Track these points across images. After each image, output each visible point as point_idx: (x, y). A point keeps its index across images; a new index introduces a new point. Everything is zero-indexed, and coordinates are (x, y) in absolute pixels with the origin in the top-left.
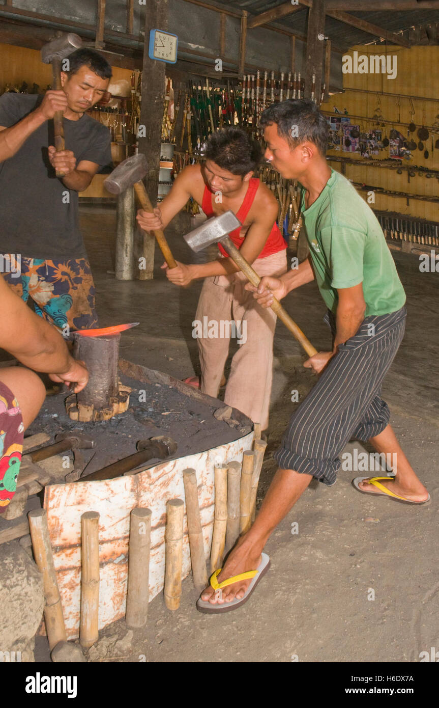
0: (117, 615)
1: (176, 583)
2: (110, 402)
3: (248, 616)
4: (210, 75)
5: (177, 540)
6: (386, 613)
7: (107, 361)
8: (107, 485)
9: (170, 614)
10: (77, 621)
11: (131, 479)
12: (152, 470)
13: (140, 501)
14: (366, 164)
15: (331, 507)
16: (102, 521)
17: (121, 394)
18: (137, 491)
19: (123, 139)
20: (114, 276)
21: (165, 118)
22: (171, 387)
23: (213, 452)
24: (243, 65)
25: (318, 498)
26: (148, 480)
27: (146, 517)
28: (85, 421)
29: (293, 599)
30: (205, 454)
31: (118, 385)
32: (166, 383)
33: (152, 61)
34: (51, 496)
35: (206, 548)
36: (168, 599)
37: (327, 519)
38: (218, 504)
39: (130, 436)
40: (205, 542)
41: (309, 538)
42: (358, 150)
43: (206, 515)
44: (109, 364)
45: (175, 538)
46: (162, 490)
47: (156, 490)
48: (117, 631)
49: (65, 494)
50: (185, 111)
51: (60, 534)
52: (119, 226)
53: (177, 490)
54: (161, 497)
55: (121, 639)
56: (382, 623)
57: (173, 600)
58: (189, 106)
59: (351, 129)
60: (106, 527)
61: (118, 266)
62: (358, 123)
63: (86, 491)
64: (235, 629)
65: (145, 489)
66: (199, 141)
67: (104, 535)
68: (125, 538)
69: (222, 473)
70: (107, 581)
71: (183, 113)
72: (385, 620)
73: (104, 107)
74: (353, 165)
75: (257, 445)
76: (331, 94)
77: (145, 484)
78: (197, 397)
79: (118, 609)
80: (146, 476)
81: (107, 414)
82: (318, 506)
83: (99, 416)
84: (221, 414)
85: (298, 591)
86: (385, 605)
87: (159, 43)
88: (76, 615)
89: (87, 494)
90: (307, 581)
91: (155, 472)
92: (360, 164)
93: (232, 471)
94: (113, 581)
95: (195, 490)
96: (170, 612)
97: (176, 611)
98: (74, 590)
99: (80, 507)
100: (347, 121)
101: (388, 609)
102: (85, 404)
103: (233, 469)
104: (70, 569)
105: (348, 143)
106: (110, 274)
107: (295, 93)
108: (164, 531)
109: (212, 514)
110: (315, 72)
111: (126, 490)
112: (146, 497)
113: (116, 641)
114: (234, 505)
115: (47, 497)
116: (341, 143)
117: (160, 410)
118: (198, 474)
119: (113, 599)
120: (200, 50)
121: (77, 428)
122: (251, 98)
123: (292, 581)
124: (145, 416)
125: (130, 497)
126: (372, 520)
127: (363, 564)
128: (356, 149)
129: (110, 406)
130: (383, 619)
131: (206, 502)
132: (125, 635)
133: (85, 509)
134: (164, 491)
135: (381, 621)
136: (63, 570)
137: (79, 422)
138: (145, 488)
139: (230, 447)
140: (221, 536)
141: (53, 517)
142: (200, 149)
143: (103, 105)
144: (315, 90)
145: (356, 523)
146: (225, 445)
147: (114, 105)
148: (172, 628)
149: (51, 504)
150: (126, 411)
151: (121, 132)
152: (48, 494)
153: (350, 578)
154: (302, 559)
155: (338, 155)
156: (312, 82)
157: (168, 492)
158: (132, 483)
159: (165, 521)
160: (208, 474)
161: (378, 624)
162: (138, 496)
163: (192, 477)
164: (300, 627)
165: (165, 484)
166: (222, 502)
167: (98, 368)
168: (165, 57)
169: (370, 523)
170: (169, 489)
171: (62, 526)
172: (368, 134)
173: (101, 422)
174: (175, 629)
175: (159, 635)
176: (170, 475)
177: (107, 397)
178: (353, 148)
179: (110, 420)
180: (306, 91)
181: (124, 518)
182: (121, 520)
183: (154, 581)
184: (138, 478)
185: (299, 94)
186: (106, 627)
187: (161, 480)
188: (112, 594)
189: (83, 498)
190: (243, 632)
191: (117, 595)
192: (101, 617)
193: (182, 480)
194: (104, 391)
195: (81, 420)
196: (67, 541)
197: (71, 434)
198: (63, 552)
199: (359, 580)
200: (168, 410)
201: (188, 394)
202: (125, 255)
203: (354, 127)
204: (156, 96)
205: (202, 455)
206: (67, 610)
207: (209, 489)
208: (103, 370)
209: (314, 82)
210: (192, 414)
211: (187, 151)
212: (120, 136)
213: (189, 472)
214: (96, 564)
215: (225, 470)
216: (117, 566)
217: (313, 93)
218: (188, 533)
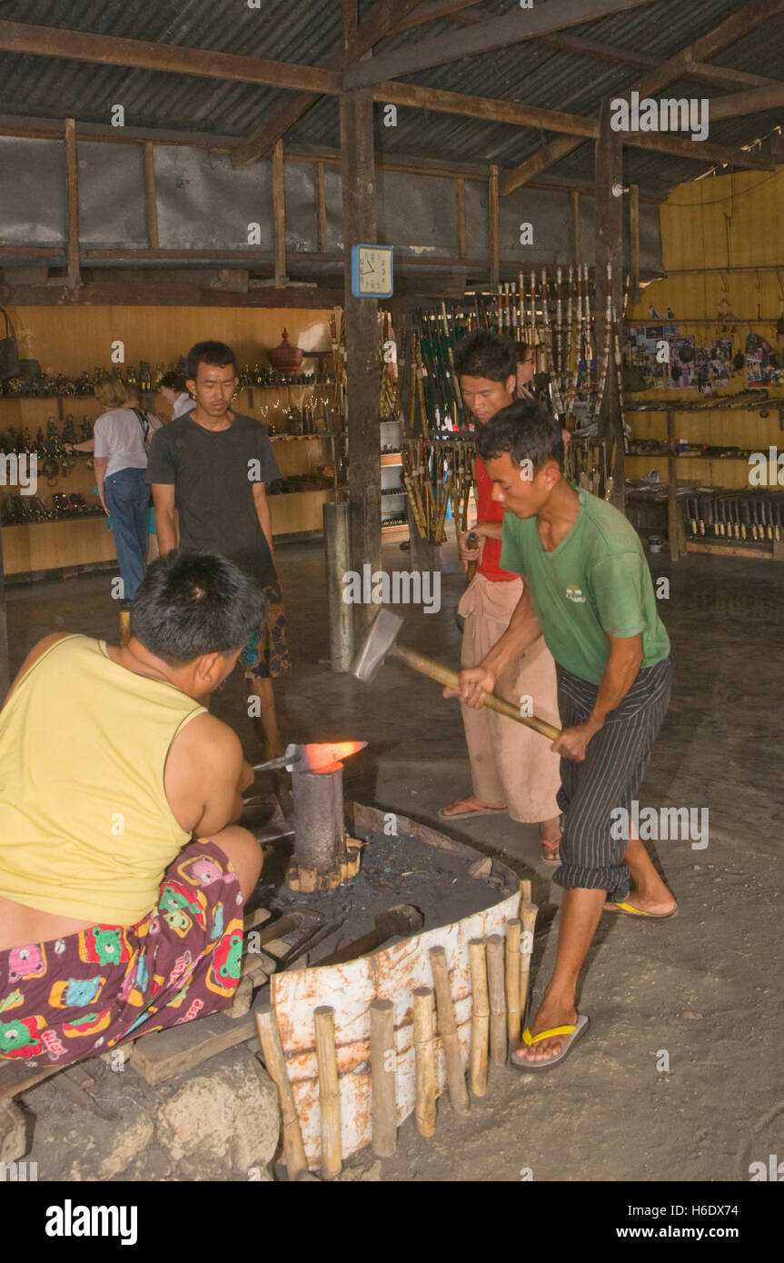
0: (361, 1143)
1: (428, 1101)
2: (337, 864)
3: (519, 1145)
4: (448, 293)
5: (427, 1041)
6: (704, 1143)
7: (328, 807)
8: (340, 971)
9: (425, 1141)
10: (317, 1147)
11: (367, 962)
12: (391, 950)
13: (379, 991)
14: (706, 408)
15: (633, 998)
16: (339, 1019)
17: (349, 851)
18: (375, 977)
19: (326, 426)
20: (329, 668)
21: (385, 383)
22: (412, 836)
23: (466, 922)
24: (496, 265)
25: (616, 986)
26: (386, 963)
27: (387, 1011)
28: (308, 891)
29: (577, 1124)
30: (456, 926)
31: (345, 838)
32: (406, 830)
33: (358, 300)
34: (277, 987)
35: (465, 1056)
36: (420, 1122)
37: (625, 1015)
38: (476, 994)
39: (363, 908)
40: (463, 1047)
41: (601, 1042)
42: (693, 383)
43: (462, 1010)
44: (332, 811)
45: (423, 1040)
46: (404, 977)
47: (397, 977)
48: (362, 1161)
49: (293, 984)
50: (414, 366)
51: (291, 1036)
52: (331, 585)
53: (424, 976)
54: (404, 985)
55: (368, 1171)
56: (697, 1157)
57: (426, 1123)
58: (419, 355)
59: (680, 344)
60: (342, 1027)
61: (334, 650)
62: (692, 331)
63: (316, 980)
64: (503, 1161)
65: (384, 976)
66: (438, 415)
67: (341, 1037)
68: (365, 1040)
69: (478, 950)
70: (348, 1097)
71: (411, 369)
72: (700, 1154)
73: (295, 375)
74: (686, 412)
75: (525, 911)
76: (643, 285)
77: (383, 969)
78: (446, 847)
79: (362, 1133)
80: (385, 957)
81: (334, 880)
82: (615, 998)
83: (325, 883)
84: (477, 869)
85: (583, 1112)
86: (701, 1133)
87: (365, 267)
88: (317, 1140)
89: (318, 985)
90: (597, 1100)
91: (394, 952)
92: (697, 410)
93: (492, 948)
94: (354, 1097)
95: (445, 975)
96: (424, 1138)
97: (430, 1138)
98: (311, 1107)
99: (311, 1000)
100: (673, 330)
101: (705, 1139)
102: (307, 868)
103: (493, 946)
104: (305, 1080)
105: (676, 373)
106: (323, 664)
107: (580, 304)
108: (412, 1030)
109: (469, 1008)
110: (611, 259)
111: (362, 976)
112: (387, 987)
113: (362, 1173)
114: (498, 997)
115: (274, 989)
116: (664, 374)
117: (400, 870)
118: (449, 953)
119: (356, 1120)
120: (429, 255)
121: (299, 902)
122: (512, 324)
123: (576, 1101)
124: (382, 879)
125: (366, 986)
126: (691, 1016)
127: (674, 1077)
128: (690, 381)
129: (336, 869)
130: (697, 1152)
131: (460, 992)
132: (372, 1166)
133: (318, 1003)
134: (407, 978)
135: (694, 1155)
136: (298, 1082)
137: (301, 893)
138: (385, 974)
139: (488, 914)
140: (481, 1038)
141: (282, 1014)
142: (440, 427)
143: (292, 373)
144: (614, 290)
145: (667, 1020)
146: (481, 913)
147: (309, 369)
148: (428, 1159)
149: (278, 997)
150: (357, 875)
151: (322, 414)
152: (274, 985)
153: (654, 1096)
154: (591, 1071)
155: (661, 397)
156: (607, 278)
157: (412, 979)
158: (369, 968)
159: (410, 1019)
160: (461, 953)
161: (691, 1159)
162: (377, 985)
163: (441, 958)
164: (586, 1159)
165: (408, 969)
166: (481, 992)
167: (319, 816)
168: (376, 290)
169: (688, 1019)
170: (414, 974)
171: (292, 1024)
172: (708, 349)
173: (327, 891)
174: (430, 1161)
175: (411, 1167)
176: (413, 956)
177: (333, 857)
178: (686, 383)
179: (338, 888)
180: (599, 295)
181: (362, 1014)
182: (358, 1017)
183: (404, 1099)
184: (375, 961)
185: (587, 303)
186: (350, 1157)
187: (403, 963)
188: (354, 1114)
189: (314, 989)
190: (513, 1165)
191: (360, 1116)
192: (345, 1143)
193: (428, 962)
194: (329, 848)
195: (303, 890)
196: (300, 1045)
197: (293, 910)
198: (296, 1059)
199: (667, 1099)
200: (409, 869)
201: (435, 844)
202: (342, 632)
203: (686, 341)
204: (368, 359)
205: (452, 927)
206: (306, 1133)
207: (464, 974)
208: (325, 819)
209: (610, 277)
210: (440, 873)
211: (421, 436)
212: (321, 421)
213: (437, 951)
214: (334, 1073)
215: (482, 947)
216: (357, 1077)
217: (609, 298)
218: (438, 1034)
